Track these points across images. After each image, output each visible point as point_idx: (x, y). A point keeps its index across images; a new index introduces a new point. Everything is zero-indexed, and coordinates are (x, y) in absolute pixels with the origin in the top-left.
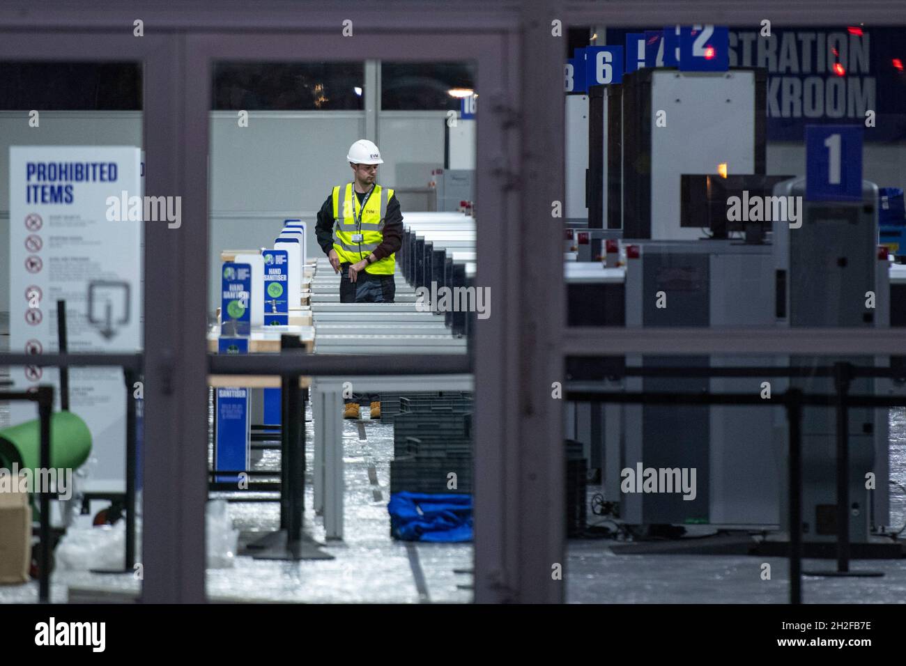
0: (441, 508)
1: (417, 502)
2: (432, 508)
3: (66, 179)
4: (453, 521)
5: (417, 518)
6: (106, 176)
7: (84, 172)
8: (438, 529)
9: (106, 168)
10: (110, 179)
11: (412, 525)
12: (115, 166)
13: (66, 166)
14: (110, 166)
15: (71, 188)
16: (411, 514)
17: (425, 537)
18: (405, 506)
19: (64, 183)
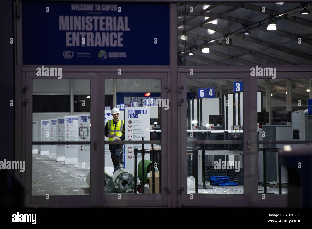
0: (222, 179)
1: (216, 178)
2: (220, 179)
3: (136, 113)
4: (225, 181)
5: (217, 181)
6: (144, 112)
7: (140, 112)
8: (222, 183)
9: (144, 111)
10: (145, 113)
11: (216, 182)
12: (146, 110)
13: (136, 110)
14: (145, 110)
15: (137, 115)
16: (215, 180)
17: (220, 185)
18: (214, 178)
19: (136, 114)
